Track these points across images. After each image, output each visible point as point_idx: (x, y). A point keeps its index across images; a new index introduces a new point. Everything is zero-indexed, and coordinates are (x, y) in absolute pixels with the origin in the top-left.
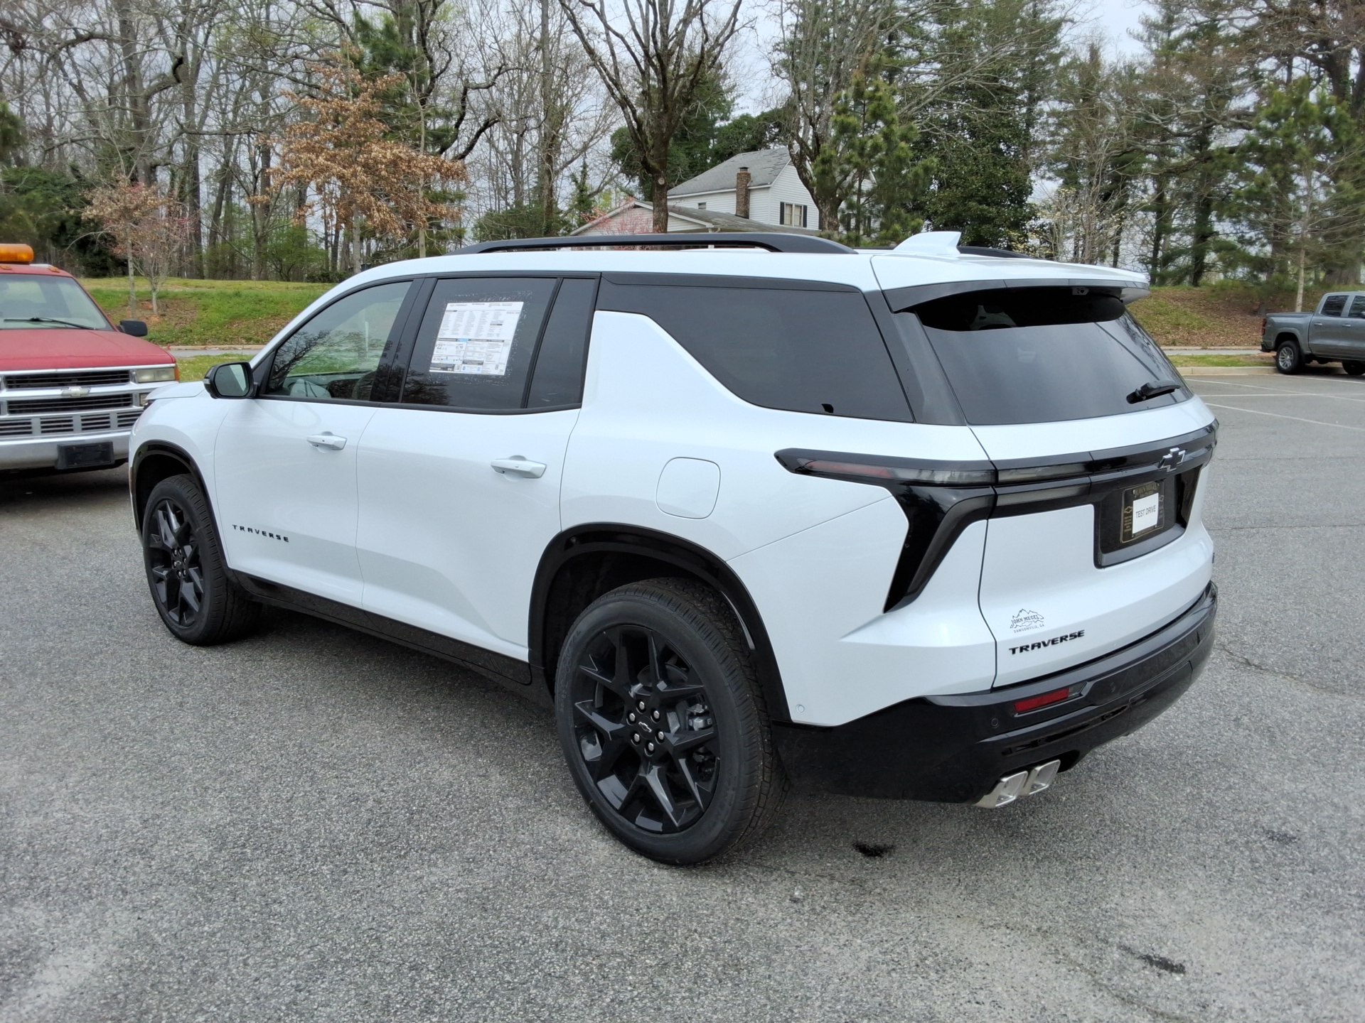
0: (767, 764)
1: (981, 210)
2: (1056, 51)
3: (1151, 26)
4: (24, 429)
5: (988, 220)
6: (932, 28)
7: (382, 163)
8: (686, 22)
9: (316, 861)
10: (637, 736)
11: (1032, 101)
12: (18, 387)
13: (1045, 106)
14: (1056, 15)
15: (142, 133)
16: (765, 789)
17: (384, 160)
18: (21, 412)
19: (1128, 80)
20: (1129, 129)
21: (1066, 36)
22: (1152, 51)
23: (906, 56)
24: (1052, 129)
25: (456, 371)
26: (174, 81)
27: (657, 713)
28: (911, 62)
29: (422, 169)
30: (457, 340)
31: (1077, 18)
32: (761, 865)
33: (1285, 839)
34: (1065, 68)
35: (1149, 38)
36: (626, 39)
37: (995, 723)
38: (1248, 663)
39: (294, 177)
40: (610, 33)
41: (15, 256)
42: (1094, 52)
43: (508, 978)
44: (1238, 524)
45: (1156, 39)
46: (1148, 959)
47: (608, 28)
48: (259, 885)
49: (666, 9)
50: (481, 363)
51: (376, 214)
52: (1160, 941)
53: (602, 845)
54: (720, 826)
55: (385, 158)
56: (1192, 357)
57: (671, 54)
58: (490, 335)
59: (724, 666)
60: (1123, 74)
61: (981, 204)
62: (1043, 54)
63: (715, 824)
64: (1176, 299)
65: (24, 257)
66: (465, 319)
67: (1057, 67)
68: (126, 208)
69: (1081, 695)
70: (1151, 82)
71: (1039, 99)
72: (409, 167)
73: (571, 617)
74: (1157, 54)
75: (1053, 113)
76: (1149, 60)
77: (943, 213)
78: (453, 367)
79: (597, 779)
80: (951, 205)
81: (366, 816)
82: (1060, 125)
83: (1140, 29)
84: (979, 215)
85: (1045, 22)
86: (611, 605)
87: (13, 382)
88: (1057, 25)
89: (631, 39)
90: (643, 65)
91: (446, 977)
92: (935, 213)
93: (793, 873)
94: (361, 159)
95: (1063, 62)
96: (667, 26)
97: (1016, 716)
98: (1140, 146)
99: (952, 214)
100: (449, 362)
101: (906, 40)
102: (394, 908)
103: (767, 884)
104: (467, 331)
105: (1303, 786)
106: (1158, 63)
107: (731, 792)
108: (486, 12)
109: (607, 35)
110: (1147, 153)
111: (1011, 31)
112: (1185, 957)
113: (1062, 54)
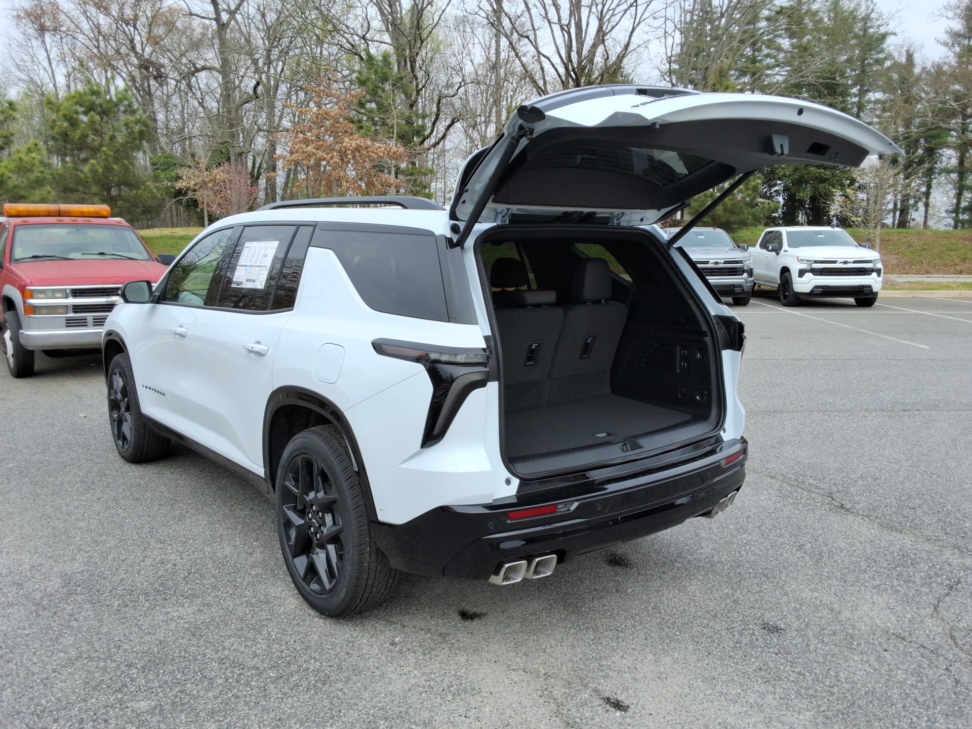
0: (372, 549)
1: (819, 173)
2: (881, 56)
3: (956, 36)
4: (82, 323)
5: (823, 180)
6: (785, 43)
7: (349, 150)
8: (595, 46)
9: (115, 597)
10: (312, 529)
11: (862, 93)
12: (80, 296)
13: (873, 96)
14: (882, 30)
15: (233, 132)
16: (373, 565)
17: (351, 148)
18: (81, 312)
19: (938, 75)
20: (933, 112)
21: (890, 44)
22: (955, 53)
23: (765, 63)
24: (878, 113)
25: (243, 286)
26: (254, 97)
27: (320, 514)
28: (769, 67)
29: (376, 153)
30: (246, 266)
31: (897, 30)
32: (387, 620)
33: (774, 629)
34: (888, 69)
35: (953, 45)
36: (551, 59)
37: (491, 525)
38: (842, 506)
39: (293, 160)
40: (542, 57)
41: (98, 213)
42: (910, 57)
43: (179, 676)
44: (908, 407)
45: (959, 44)
46: (608, 700)
47: (539, 52)
48: (73, 609)
49: (581, 37)
50: (254, 281)
51: (344, 184)
52: (626, 689)
53: (295, 601)
54: (344, 590)
55: (351, 146)
56: (962, 283)
57: (584, 68)
58: (261, 263)
59: (347, 482)
60: (933, 71)
61: (819, 168)
62: (871, 58)
63: (342, 589)
64: (964, 239)
65: (105, 213)
66: (252, 251)
67: (882, 67)
68: (203, 181)
69: (569, 510)
70: (955, 77)
71: (868, 91)
72: (368, 152)
73: (283, 447)
74: (959, 56)
75: (877, 102)
76: (953, 61)
77: (790, 176)
78: (241, 283)
79: (294, 556)
80: (797, 169)
81: (161, 573)
82: (884, 110)
83: (945, 37)
84: (816, 177)
85: (872, 36)
86: (297, 441)
87: (76, 293)
88: (884, 37)
89: (556, 60)
90: (564, 78)
91: (143, 672)
92: (784, 176)
93: (404, 626)
94: (337, 147)
95: (888, 64)
96: (582, 49)
97: (508, 522)
98: (941, 124)
99: (796, 176)
100: (240, 280)
101: (766, 51)
102: (141, 629)
103: (382, 632)
104: (251, 262)
105: (817, 595)
106: (960, 63)
107: (349, 568)
108: (465, 44)
109: (539, 57)
110: (951, 130)
111: (845, 42)
112: (635, 702)
113: (886, 59)
